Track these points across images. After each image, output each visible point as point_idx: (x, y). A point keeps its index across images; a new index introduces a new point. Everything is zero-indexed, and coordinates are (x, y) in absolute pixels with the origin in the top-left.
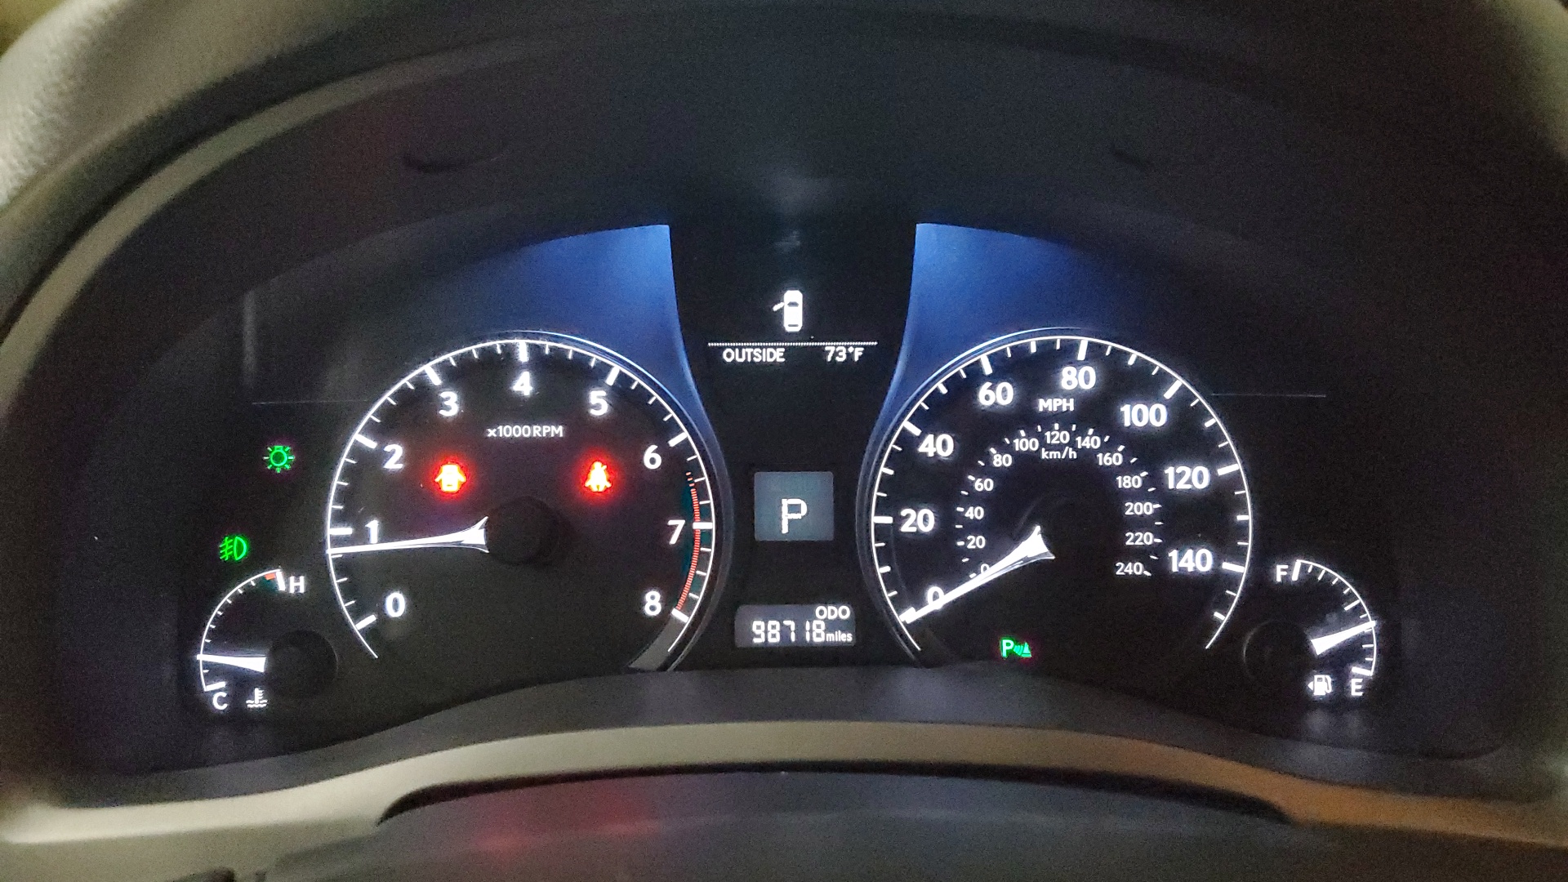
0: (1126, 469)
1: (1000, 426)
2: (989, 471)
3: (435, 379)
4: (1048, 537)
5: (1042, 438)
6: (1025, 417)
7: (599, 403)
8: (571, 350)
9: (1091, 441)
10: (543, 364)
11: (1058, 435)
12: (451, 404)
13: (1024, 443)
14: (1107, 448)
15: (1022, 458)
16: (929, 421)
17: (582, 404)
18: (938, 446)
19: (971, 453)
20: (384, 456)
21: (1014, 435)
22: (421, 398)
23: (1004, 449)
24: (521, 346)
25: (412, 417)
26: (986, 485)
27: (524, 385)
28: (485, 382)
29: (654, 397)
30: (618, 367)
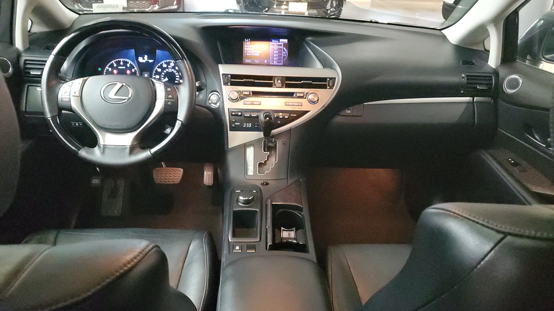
0: (176, 73)
1: (165, 68)
3: (114, 63)
4: (168, 78)
5: (169, 70)
6: (167, 68)
7: (128, 65)
8: (126, 60)
9: (173, 70)
10: (124, 62)
11: (170, 69)
12: (115, 65)
13: (167, 70)
14: (175, 71)
15: (167, 72)
16: (158, 68)
17: (126, 65)
18: (159, 70)
19: (162, 71)
20: (109, 69)
22: (112, 64)
23: (165, 70)
24: (122, 60)
25: (112, 66)
26: (163, 74)
27: (122, 63)
28: (118, 63)
29: (133, 65)
30: (130, 62)
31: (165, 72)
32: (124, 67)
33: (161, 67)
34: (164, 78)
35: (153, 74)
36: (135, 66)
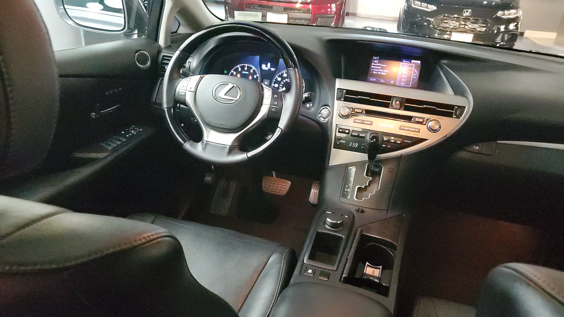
2: (283, 82)
3: (239, 67)
4: (285, 88)
7: (252, 71)
8: (250, 66)
10: (248, 67)
12: (240, 69)
13: (287, 80)
15: (286, 82)
16: (279, 76)
17: (250, 70)
18: (279, 79)
19: (282, 80)
20: (234, 73)
21: (286, 79)
23: (285, 80)
24: (246, 65)
25: (236, 70)
26: (282, 83)
27: (246, 69)
28: (243, 68)
29: (256, 71)
30: (254, 68)
31: (284, 81)
32: (248, 73)
33: (281, 76)
34: (283, 87)
35: (273, 82)
36: (257, 73)
